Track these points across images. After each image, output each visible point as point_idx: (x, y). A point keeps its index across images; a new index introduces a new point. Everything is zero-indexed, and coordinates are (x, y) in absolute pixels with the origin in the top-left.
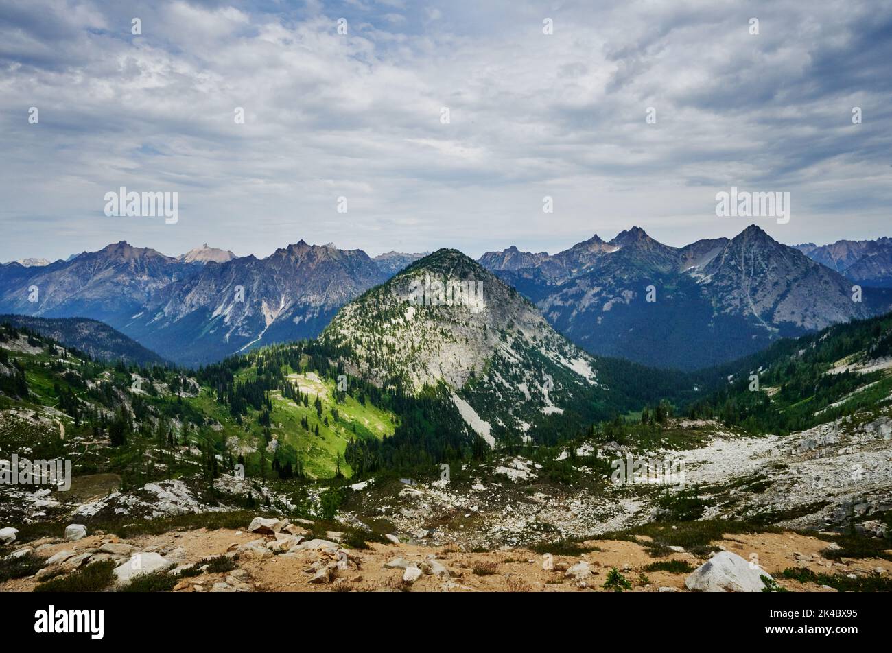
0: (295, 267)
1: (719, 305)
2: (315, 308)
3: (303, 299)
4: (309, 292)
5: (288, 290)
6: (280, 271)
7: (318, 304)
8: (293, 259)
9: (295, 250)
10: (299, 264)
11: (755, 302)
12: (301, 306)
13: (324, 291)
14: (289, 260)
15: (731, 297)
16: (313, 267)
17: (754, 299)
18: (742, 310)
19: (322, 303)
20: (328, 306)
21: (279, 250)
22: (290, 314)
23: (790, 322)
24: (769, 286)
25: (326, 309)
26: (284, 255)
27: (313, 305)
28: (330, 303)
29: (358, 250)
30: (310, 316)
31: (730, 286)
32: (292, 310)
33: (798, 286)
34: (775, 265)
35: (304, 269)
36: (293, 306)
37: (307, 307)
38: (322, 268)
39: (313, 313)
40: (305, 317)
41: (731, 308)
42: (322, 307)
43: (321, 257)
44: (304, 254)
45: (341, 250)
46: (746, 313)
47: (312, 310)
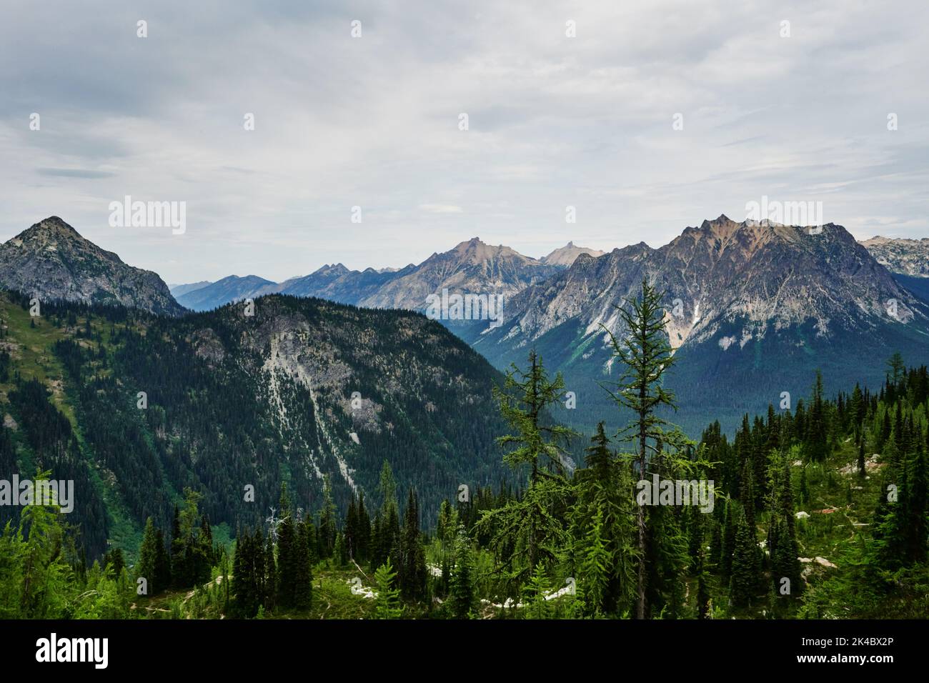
0: (715, 257)
2: (758, 323)
3: (735, 308)
4: (745, 296)
5: (706, 294)
6: (691, 263)
7: (763, 318)
8: (712, 243)
9: (714, 229)
10: (722, 251)
12: (732, 320)
13: (772, 294)
14: (705, 244)
16: (748, 255)
19: (772, 314)
20: (785, 321)
21: (688, 230)
22: (713, 333)
25: (779, 325)
26: (697, 237)
27: (753, 318)
28: (786, 315)
29: (831, 225)
30: (750, 337)
32: (716, 326)
35: (733, 258)
36: (717, 319)
37: (742, 322)
38: (768, 255)
39: (755, 332)
40: (739, 338)
42: (771, 322)
43: (761, 240)
44: (729, 236)
45: (797, 228)
47: (752, 327)
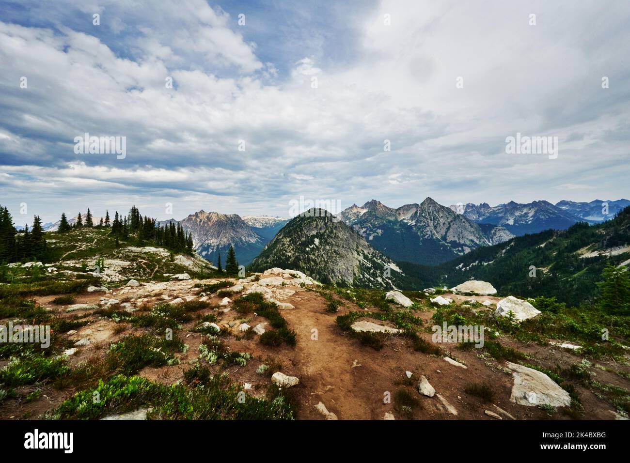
0: (200, 225)
1: (422, 235)
2: (214, 246)
3: (207, 242)
4: (209, 238)
5: (197, 237)
6: (192, 227)
7: (216, 244)
8: (198, 220)
9: (199, 215)
10: (202, 223)
11: (437, 232)
12: (206, 246)
13: (218, 237)
14: (196, 220)
15: (426, 230)
16: (210, 224)
17: (436, 231)
18: (432, 236)
19: (218, 243)
20: (222, 245)
21: (190, 215)
22: (200, 250)
23: (454, 241)
24: (441, 225)
25: (220, 246)
26: (194, 218)
27: (213, 245)
28: (222, 243)
29: (235, 215)
30: (212, 251)
31: (425, 225)
32: (201, 248)
33: (453, 224)
34: (442, 215)
35: (206, 225)
36: (202, 245)
37: (209, 246)
38: (217, 224)
39: (213, 249)
40: (208, 251)
41: (427, 236)
42: (218, 246)
43: (214, 219)
44: (204, 217)
45: (225, 215)
46: (434, 238)
47: (212, 248)
